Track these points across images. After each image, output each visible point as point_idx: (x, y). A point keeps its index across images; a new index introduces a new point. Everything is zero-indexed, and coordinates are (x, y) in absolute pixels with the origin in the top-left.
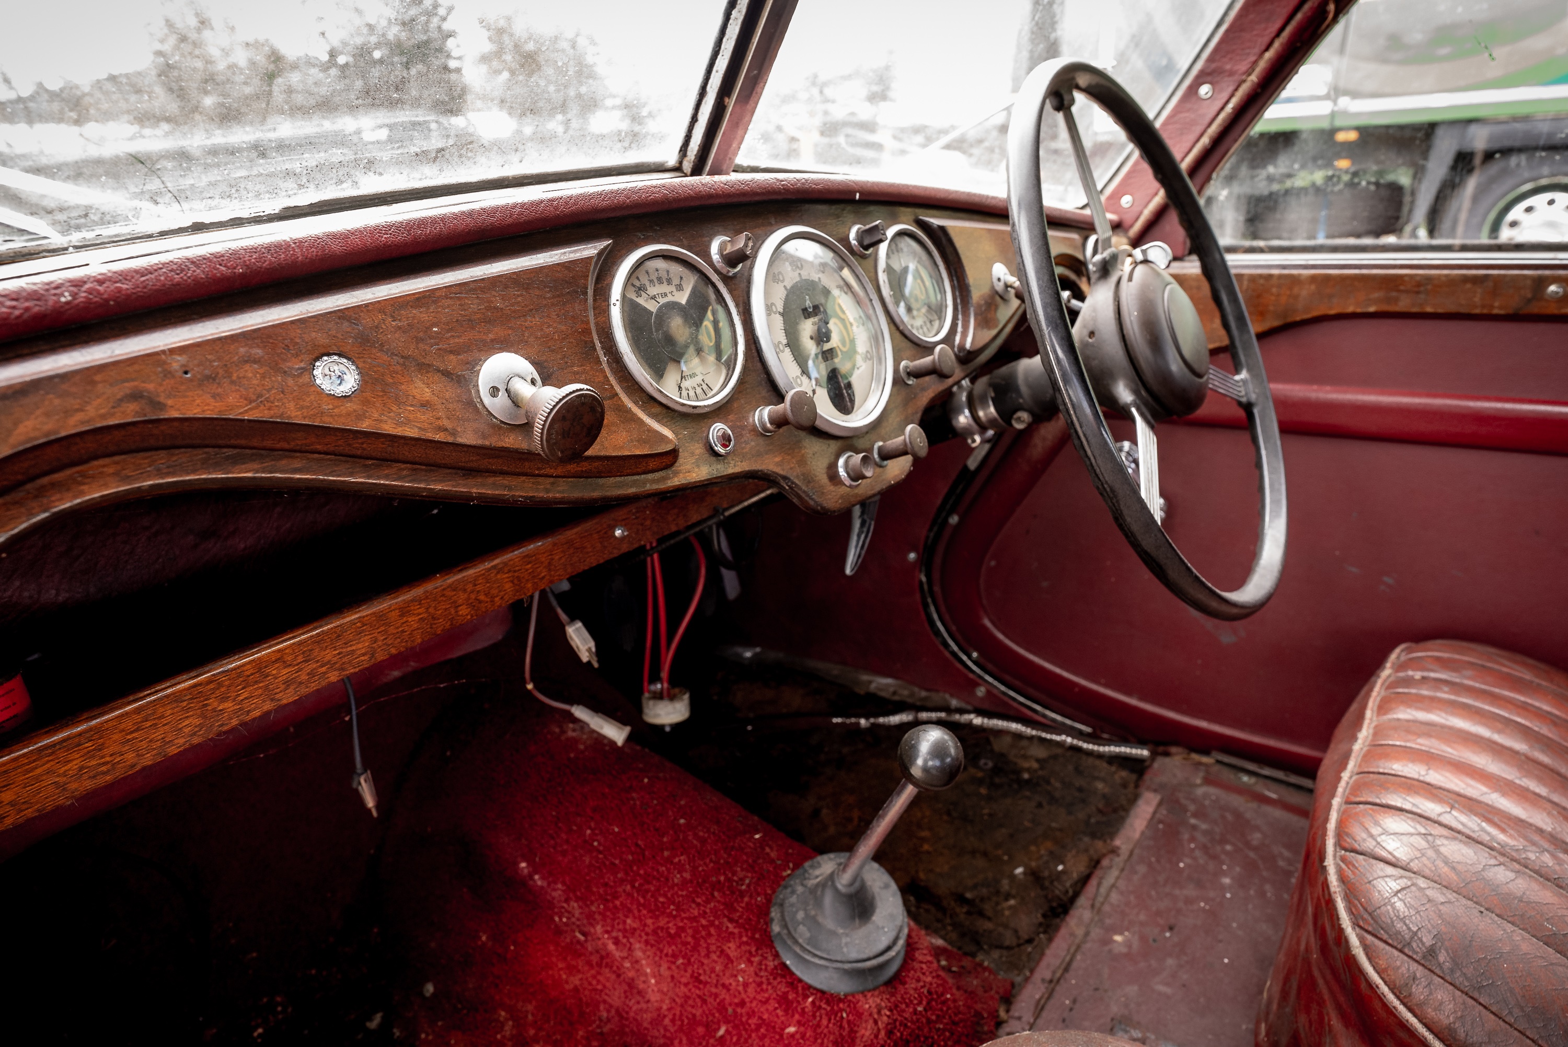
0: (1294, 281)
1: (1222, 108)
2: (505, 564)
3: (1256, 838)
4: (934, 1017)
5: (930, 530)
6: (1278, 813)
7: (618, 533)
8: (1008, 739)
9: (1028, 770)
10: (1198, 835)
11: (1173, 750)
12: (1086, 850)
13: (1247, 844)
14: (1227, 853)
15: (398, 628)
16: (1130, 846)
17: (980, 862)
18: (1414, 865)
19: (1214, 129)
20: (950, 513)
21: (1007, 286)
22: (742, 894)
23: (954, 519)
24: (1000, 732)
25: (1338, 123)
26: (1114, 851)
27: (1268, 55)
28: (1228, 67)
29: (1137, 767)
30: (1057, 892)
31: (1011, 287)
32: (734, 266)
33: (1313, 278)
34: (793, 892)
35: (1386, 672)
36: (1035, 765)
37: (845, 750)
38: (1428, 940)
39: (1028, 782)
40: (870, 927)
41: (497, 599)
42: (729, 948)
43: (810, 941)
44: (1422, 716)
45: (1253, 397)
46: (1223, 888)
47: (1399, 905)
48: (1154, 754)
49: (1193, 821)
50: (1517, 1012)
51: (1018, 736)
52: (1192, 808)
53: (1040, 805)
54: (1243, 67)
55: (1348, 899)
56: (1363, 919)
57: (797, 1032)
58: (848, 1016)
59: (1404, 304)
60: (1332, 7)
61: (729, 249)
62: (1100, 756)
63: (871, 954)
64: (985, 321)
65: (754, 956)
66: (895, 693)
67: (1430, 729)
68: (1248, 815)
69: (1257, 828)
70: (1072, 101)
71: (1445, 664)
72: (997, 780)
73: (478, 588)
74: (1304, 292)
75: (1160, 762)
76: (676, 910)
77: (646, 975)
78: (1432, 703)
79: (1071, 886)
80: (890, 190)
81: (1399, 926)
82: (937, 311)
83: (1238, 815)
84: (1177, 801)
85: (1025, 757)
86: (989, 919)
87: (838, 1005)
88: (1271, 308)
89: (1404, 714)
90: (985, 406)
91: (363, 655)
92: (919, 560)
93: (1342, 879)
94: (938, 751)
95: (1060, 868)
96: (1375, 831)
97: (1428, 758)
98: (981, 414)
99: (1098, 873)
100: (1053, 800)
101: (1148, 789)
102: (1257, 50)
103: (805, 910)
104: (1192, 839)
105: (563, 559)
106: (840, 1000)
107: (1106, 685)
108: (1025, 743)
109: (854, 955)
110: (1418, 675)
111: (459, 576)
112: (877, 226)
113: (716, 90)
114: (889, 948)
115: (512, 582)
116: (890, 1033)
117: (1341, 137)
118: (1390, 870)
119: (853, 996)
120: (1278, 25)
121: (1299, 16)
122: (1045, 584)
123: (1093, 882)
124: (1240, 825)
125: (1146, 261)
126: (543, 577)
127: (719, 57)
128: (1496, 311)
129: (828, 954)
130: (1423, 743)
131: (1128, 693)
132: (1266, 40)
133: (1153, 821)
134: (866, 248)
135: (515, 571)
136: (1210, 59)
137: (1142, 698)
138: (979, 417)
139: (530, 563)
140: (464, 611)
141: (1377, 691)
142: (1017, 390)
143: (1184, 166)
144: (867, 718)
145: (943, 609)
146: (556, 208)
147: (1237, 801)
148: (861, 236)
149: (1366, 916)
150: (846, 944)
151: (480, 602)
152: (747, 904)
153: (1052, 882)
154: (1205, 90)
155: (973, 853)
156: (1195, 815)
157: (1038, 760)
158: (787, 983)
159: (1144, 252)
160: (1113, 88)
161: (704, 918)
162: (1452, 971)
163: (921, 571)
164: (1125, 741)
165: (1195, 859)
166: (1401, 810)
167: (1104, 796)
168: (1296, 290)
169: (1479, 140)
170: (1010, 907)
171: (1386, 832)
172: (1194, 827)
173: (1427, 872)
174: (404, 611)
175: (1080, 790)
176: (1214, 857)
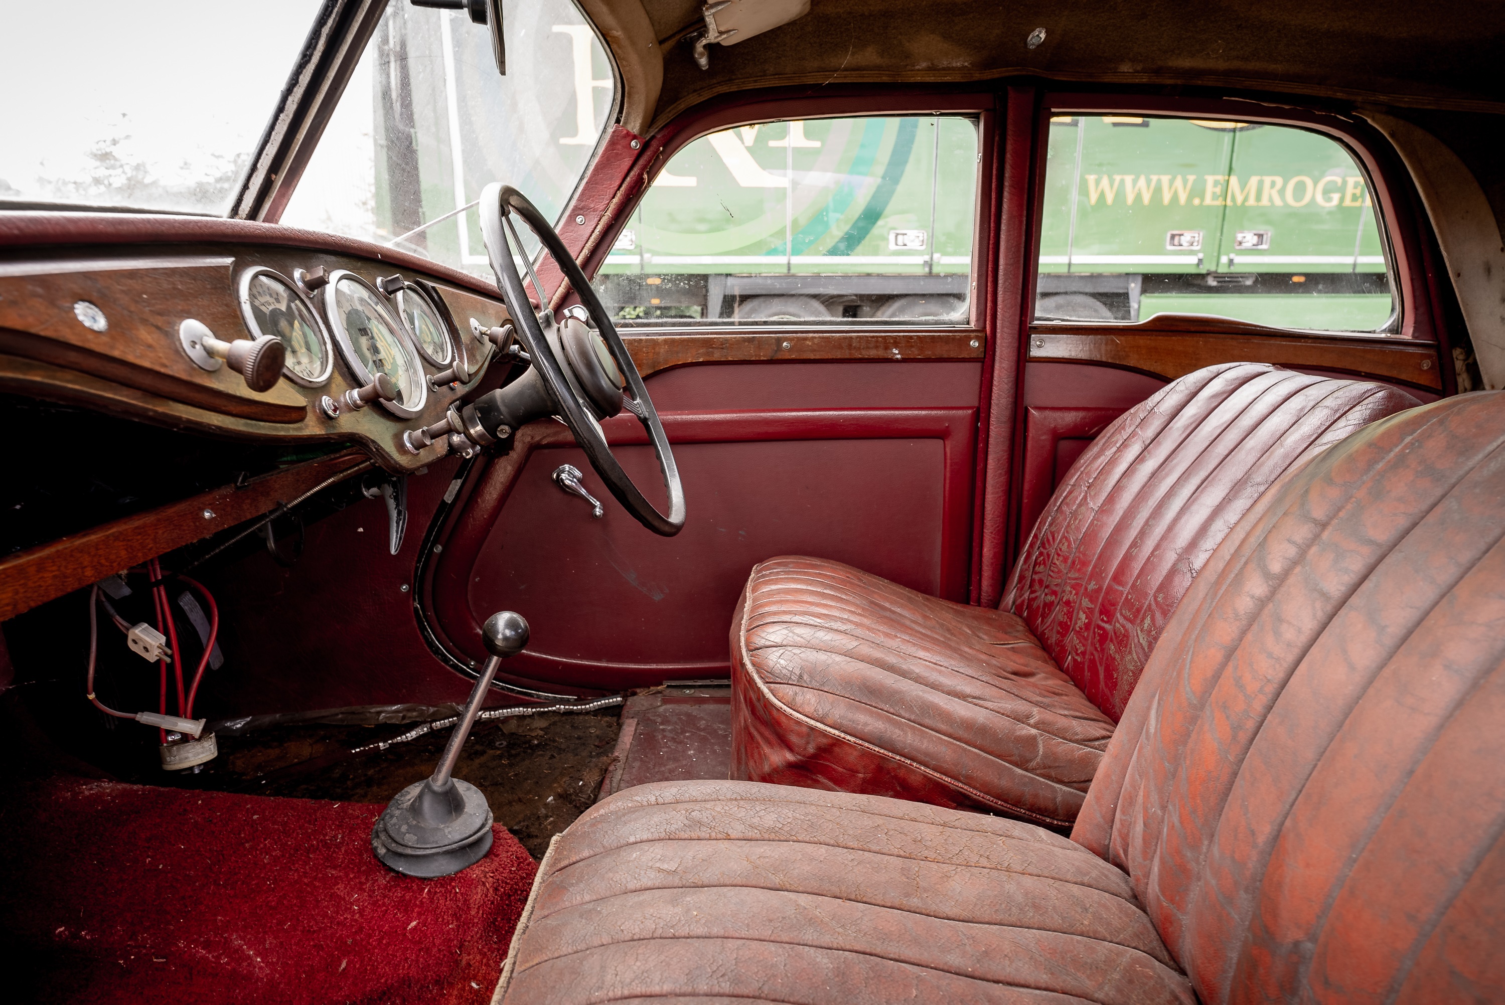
0: (655, 343)
1: (593, 232)
2: (121, 533)
3: (702, 724)
4: (524, 875)
5: (419, 561)
6: (712, 707)
7: (207, 515)
8: (514, 722)
9: (536, 737)
10: (667, 734)
11: (638, 690)
12: (596, 766)
13: (699, 729)
14: (687, 738)
15: (35, 582)
16: (626, 754)
17: (517, 807)
18: (784, 643)
19: (590, 244)
20: (434, 544)
21: (482, 334)
22: (338, 846)
23: (438, 549)
24: (507, 719)
25: (648, 271)
26: (616, 760)
27: (615, 200)
28: (592, 206)
29: (616, 711)
30: (583, 800)
31: (484, 334)
32: (313, 290)
33: (665, 341)
34: (392, 817)
35: (752, 575)
36: (541, 733)
37: (370, 772)
38: (798, 672)
39: (537, 745)
40: (464, 816)
41: (115, 564)
42: (338, 889)
43: (418, 841)
44: (774, 587)
45: (647, 415)
46: (690, 757)
47: (782, 662)
48: (625, 697)
49: (661, 727)
50: (840, 688)
51: (522, 717)
52: (659, 720)
53: (553, 757)
54: (601, 207)
55: (758, 672)
56: (768, 677)
57: (418, 923)
58: (460, 890)
59: (717, 356)
60: (645, 176)
61: (308, 277)
62: (588, 713)
63: (471, 833)
64: (472, 358)
65: (366, 884)
66: (404, 718)
67: (779, 592)
68: (694, 713)
69: (702, 718)
70: (509, 213)
71: (779, 564)
72: (513, 752)
73: (101, 552)
74: (662, 350)
75: (630, 701)
76: (273, 883)
77: (249, 957)
78: (776, 582)
79: (591, 792)
80: (398, 256)
81: (784, 671)
82: (441, 347)
83: (688, 715)
84: (649, 719)
85: (531, 730)
86: (536, 836)
87: (450, 885)
88: (645, 361)
89: (766, 589)
90: (474, 426)
91: (8, 605)
92: (411, 591)
93: (754, 664)
94: (512, 624)
95: (581, 783)
96: (763, 635)
97: (781, 602)
98: (472, 431)
99: (608, 775)
100: (560, 751)
101: (627, 718)
102: (608, 197)
103: (407, 823)
104: (664, 737)
105: (166, 535)
106: (452, 879)
107: (581, 658)
108: (527, 721)
109: (458, 837)
110: (768, 572)
111: (85, 540)
112: (398, 278)
113: (267, 168)
114: (483, 826)
115: (126, 550)
116: (496, 890)
117: (650, 281)
118: (775, 649)
119: (461, 871)
120: (618, 183)
121: (628, 179)
122: (522, 587)
123: (607, 781)
124: (691, 720)
125: (572, 317)
126: (151, 548)
127: (269, 145)
128: (762, 358)
129: (437, 843)
130: (777, 598)
131: (599, 660)
132: (612, 191)
133: (636, 736)
134: (390, 293)
135: (129, 540)
136: (579, 200)
137: (609, 660)
138: (470, 434)
139: (140, 534)
140: (89, 572)
141: (749, 585)
142: (497, 409)
143: (578, 262)
144: (385, 741)
145: (439, 630)
146: (200, 228)
147: (685, 708)
148: (385, 285)
149: (769, 675)
150: (449, 832)
151: (102, 565)
152: (345, 851)
153: (577, 795)
154: (579, 219)
155: (510, 803)
156: (662, 724)
157: (541, 729)
158: (401, 888)
159: (570, 311)
160: (531, 208)
161: (306, 877)
162: (811, 681)
163: (414, 600)
164: (604, 696)
165: (669, 747)
166: (774, 623)
167: (598, 736)
168: (657, 349)
169: (736, 288)
170: (550, 824)
171: (769, 633)
172: (663, 730)
173: (791, 643)
174: (41, 565)
175: (579, 738)
176: (681, 742)
